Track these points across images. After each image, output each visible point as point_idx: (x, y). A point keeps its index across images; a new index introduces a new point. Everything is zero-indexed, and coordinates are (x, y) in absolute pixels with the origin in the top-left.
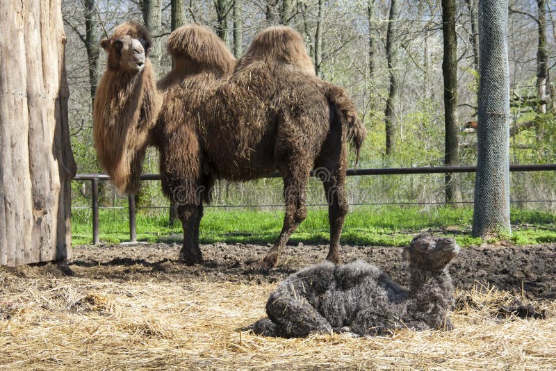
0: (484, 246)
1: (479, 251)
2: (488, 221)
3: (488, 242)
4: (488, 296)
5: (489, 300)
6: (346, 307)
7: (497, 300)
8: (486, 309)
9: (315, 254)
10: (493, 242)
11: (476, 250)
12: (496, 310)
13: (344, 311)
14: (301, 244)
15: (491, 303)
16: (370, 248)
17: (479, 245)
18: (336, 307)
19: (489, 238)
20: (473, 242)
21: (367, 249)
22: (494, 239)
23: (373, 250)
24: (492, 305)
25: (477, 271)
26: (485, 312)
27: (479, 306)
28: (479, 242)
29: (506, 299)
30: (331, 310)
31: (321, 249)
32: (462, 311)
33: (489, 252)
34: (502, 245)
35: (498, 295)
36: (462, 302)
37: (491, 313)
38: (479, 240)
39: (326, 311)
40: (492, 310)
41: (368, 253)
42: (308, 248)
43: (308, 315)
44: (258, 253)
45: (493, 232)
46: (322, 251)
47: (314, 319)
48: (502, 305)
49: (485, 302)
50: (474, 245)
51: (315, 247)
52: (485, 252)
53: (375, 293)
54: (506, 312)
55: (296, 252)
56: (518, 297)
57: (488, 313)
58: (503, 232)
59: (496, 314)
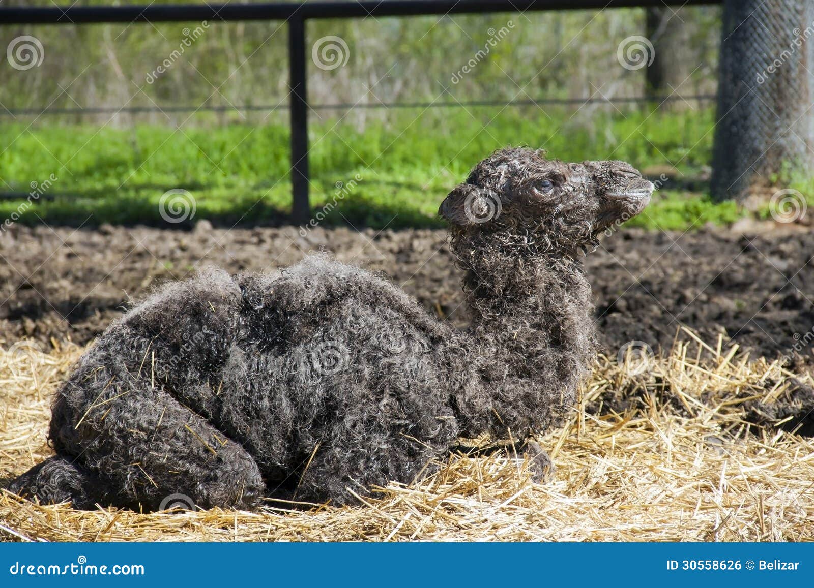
0: (744, 226)
1: (727, 241)
2: (756, 152)
4: (717, 376)
5: (722, 387)
6: (293, 398)
7: (743, 387)
8: (707, 415)
9: (242, 256)
10: (770, 216)
11: (719, 240)
12: (734, 416)
13: (287, 410)
14: (204, 226)
15: (725, 395)
16: (406, 235)
17: (729, 224)
18: (266, 402)
19: (757, 202)
20: (712, 215)
21: (398, 239)
23: (416, 243)
24: (728, 401)
25: (708, 301)
26: (706, 425)
27: (688, 406)
28: (729, 215)
29: (770, 384)
30: (252, 413)
31: (261, 242)
32: (637, 422)
33: (754, 243)
34: (797, 222)
35: (745, 372)
36: (640, 393)
37: (723, 426)
38: (730, 208)
39: (237, 419)
40: (726, 418)
41: (401, 251)
42: (224, 236)
43: (186, 443)
44: (70, 256)
45: (771, 184)
46: (266, 246)
47: (206, 451)
48: (755, 403)
49: (706, 393)
50: (713, 225)
51: (245, 235)
52: (744, 244)
53: (376, 348)
54: (765, 421)
55: (183, 249)
56: (805, 379)
57: (715, 425)
59: (737, 428)
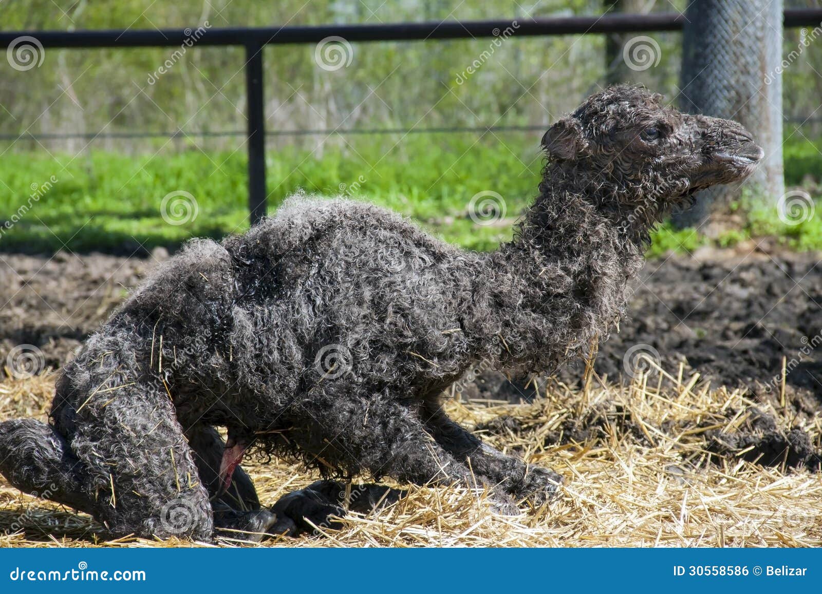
0: (705, 254)
1: (688, 269)
3: (717, 243)
4: (678, 405)
5: (683, 416)
7: (704, 417)
8: (668, 445)
10: (731, 243)
11: (680, 267)
12: (696, 446)
14: (160, 253)
15: (686, 424)
17: (690, 252)
19: (719, 230)
20: (672, 243)
22: (735, 233)
24: (689, 430)
25: (669, 330)
26: (667, 454)
27: (649, 435)
28: (690, 243)
29: (731, 413)
30: (266, 369)
32: (598, 451)
33: (716, 271)
34: (758, 250)
35: (706, 401)
36: (600, 422)
37: (684, 456)
38: (690, 235)
40: (687, 447)
44: (23, 283)
45: (731, 212)
49: (667, 423)
50: (674, 253)
52: (705, 272)
53: (376, 270)
54: (726, 451)
55: (138, 276)
56: (766, 408)
57: (675, 455)
58: (759, 212)
59: (698, 457)
